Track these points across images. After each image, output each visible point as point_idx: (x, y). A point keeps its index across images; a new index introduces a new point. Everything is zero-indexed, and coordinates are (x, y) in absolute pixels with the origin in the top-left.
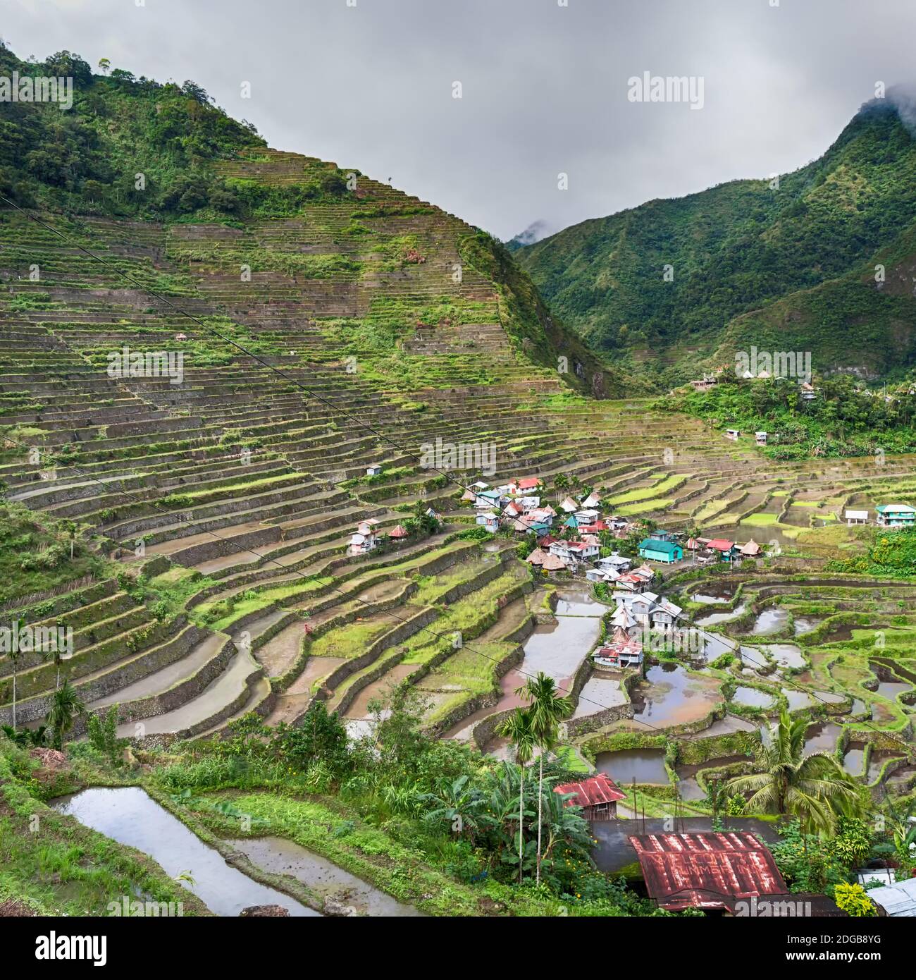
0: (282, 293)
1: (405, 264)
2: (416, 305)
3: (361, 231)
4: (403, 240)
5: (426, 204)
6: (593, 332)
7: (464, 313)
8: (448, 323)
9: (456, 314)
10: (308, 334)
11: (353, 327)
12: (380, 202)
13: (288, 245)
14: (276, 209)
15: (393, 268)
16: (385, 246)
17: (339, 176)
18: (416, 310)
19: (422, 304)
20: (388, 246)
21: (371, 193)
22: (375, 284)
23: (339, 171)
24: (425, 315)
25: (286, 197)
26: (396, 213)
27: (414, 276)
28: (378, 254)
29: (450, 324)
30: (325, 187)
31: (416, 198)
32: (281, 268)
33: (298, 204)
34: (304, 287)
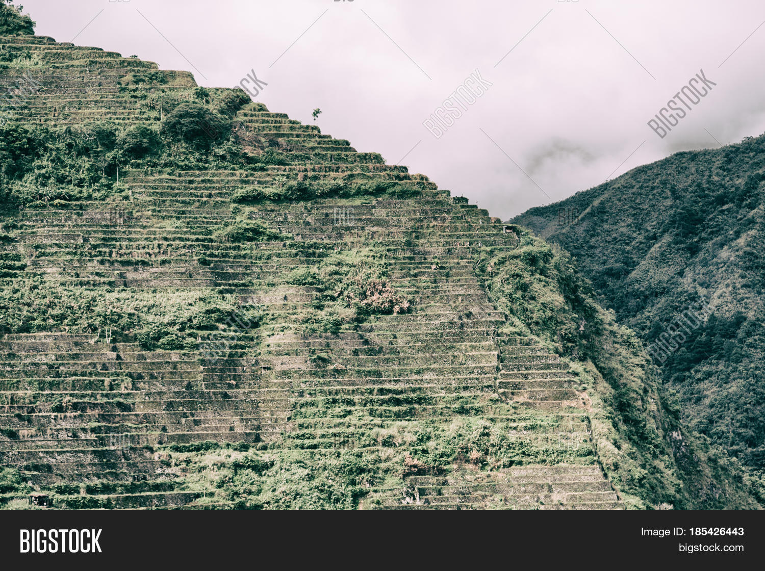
0: (90, 385)
1: (364, 313)
2: (398, 416)
3: (256, 233)
4: (351, 257)
5: (401, 173)
6: (711, 422)
7: (512, 437)
8: (477, 461)
9: (494, 439)
10: (157, 487)
11: (260, 468)
12: (297, 166)
13: (94, 266)
14: (61, 180)
15: (337, 324)
16: (314, 269)
17: (201, 104)
18: (402, 430)
19: (410, 414)
20: (322, 271)
21: (273, 143)
22: (299, 363)
23: (202, 94)
24: (421, 440)
25: (85, 151)
26: (335, 192)
27: (385, 343)
28: (302, 290)
29: (482, 463)
30: (172, 129)
31: (378, 158)
32: (85, 323)
33: (112, 171)
34: (137, 368)
